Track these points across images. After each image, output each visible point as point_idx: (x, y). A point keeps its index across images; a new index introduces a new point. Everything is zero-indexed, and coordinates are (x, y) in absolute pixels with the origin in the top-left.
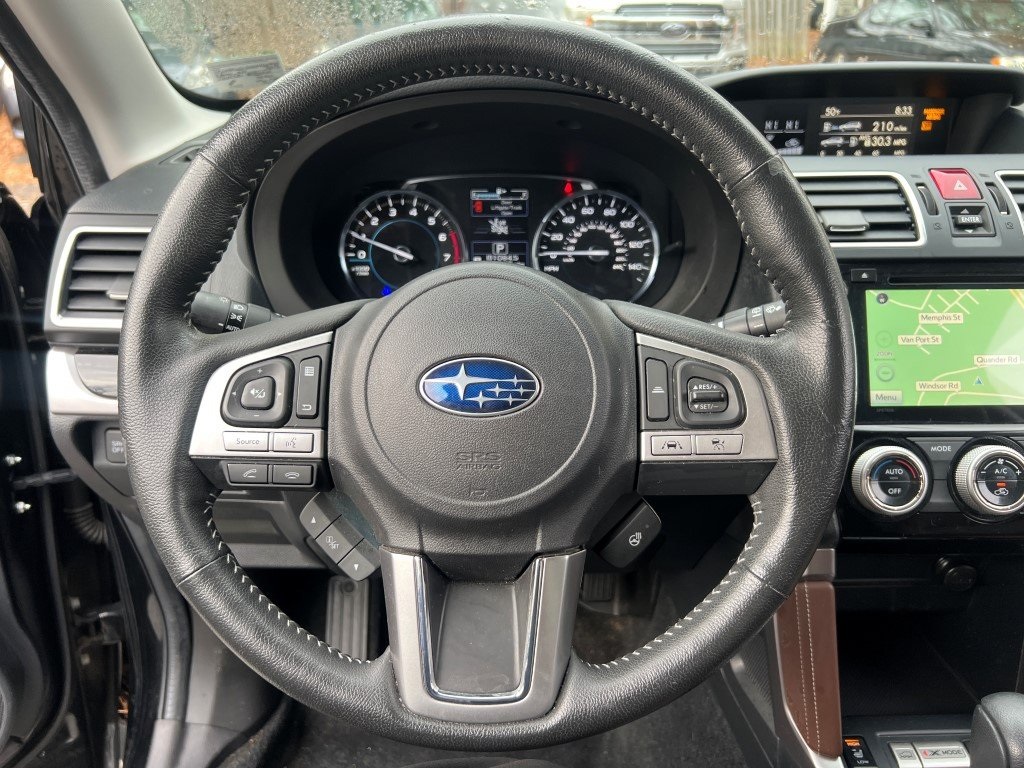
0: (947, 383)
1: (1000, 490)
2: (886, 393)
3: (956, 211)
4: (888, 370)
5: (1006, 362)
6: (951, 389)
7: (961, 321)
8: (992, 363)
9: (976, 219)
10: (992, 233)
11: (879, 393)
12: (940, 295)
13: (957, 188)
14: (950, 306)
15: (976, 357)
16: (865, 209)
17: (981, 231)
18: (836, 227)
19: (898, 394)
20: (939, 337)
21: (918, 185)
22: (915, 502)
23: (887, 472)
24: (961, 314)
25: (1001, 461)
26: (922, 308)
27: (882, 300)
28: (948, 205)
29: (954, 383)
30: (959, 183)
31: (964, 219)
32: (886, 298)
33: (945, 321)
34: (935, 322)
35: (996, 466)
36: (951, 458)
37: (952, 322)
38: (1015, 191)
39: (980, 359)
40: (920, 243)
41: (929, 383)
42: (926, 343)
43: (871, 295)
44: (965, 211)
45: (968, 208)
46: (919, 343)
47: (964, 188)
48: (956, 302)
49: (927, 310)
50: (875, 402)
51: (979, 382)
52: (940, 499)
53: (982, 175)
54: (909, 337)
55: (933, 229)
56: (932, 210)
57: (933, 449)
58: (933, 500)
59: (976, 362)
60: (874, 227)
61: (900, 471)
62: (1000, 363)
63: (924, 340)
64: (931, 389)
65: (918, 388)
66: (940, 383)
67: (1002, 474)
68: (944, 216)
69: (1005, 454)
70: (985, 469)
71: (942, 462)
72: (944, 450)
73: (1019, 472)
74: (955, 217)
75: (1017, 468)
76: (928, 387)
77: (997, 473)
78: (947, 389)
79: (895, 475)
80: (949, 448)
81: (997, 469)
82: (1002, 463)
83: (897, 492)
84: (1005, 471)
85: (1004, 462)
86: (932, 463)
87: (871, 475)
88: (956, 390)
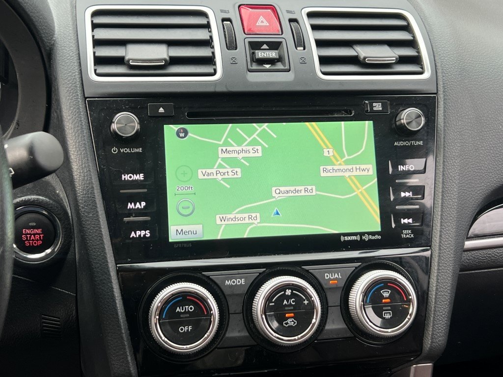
0: (246, 215)
1: (289, 320)
2: (186, 228)
3: (255, 46)
4: (186, 204)
5: (303, 193)
6: (251, 221)
7: (260, 154)
8: (290, 194)
9: (273, 54)
10: (287, 67)
11: (179, 228)
12: (239, 128)
13: (259, 23)
14: (249, 140)
15: (274, 189)
16: (171, 43)
18: (134, 60)
19: (198, 228)
20: (239, 170)
21: (223, 20)
23: (178, 309)
24: (259, 148)
25: (288, 292)
26: (221, 143)
27: (182, 135)
28: (247, 40)
29: (254, 215)
30: (261, 18)
31: (260, 54)
32: (186, 132)
33: (242, 155)
34: (235, 155)
35: (285, 297)
37: (251, 155)
38: (315, 28)
39: (278, 191)
40: (216, 78)
41: (229, 216)
42: (226, 176)
43: (170, 130)
44: (265, 46)
45: (267, 43)
46: (219, 177)
47: (266, 23)
48: (255, 136)
49: (226, 143)
50: (173, 237)
51: (278, 214)
53: (288, 12)
54: (209, 171)
55: (231, 63)
56: (231, 45)
59: (274, 194)
60: (175, 62)
61: (190, 308)
62: (297, 194)
63: (224, 174)
64: (230, 222)
65: (219, 222)
66: (239, 216)
67: (291, 305)
68: (242, 52)
69: (293, 284)
70: (273, 300)
71: (237, 295)
72: (238, 284)
73: (306, 302)
74: (252, 51)
75: (304, 298)
76: (228, 220)
77: (286, 304)
78: (247, 221)
79: (185, 312)
80: (243, 281)
81: (285, 301)
82: (290, 294)
83: (188, 330)
84: (293, 302)
85: (292, 293)
86: (227, 297)
87: (160, 315)
88: (256, 222)
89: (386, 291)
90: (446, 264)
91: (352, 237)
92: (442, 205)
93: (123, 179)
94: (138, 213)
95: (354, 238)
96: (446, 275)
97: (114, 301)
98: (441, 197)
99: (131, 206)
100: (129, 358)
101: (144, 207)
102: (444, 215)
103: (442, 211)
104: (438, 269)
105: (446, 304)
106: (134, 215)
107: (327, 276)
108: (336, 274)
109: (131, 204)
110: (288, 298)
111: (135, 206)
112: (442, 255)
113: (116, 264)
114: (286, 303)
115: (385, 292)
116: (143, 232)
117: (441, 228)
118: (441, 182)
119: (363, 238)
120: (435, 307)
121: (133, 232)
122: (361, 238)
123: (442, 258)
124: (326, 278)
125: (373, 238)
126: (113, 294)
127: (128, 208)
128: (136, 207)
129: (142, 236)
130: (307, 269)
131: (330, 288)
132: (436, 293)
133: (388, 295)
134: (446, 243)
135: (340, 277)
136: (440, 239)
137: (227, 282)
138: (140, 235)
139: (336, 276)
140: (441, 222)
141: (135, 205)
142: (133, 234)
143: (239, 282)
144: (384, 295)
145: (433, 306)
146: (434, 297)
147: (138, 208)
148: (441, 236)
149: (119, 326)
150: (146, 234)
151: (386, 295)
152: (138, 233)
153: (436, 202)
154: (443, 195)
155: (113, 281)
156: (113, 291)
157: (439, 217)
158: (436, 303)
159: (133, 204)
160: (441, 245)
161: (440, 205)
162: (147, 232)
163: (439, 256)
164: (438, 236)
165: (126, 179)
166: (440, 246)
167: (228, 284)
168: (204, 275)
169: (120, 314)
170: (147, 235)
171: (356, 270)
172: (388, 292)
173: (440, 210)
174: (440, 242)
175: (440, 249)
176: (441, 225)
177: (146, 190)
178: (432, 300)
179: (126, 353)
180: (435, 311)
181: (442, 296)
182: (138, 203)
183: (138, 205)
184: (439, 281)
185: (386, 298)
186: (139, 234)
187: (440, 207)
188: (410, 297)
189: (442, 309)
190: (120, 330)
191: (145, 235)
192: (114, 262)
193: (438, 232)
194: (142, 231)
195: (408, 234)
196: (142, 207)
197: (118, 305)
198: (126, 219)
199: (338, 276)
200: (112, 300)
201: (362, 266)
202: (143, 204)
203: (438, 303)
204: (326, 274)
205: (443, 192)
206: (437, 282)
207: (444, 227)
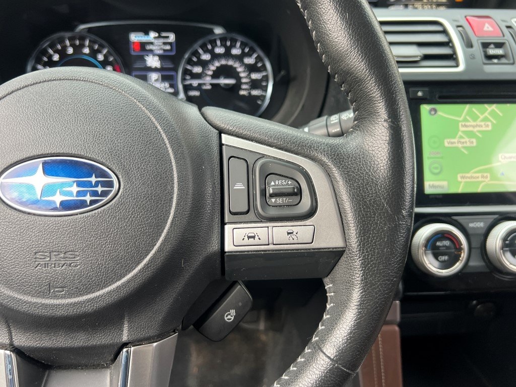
0: (480, 175)
2: (437, 183)
3: (485, 45)
4: (436, 165)
6: (483, 179)
7: (490, 128)
9: (500, 52)
10: (511, 61)
11: (431, 183)
12: (475, 108)
13: (486, 29)
14: (482, 117)
15: (500, 155)
16: (421, 44)
17: (503, 60)
19: (445, 183)
20: (474, 140)
21: (458, 26)
22: (458, 267)
23: (438, 244)
24: (490, 123)
26: (461, 119)
27: (433, 113)
28: (480, 41)
29: (485, 175)
30: (487, 25)
31: (492, 51)
32: (435, 110)
33: (478, 129)
34: (471, 129)
36: (483, 231)
37: (484, 129)
39: (503, 157)
40: (460, 69)
41: (467, 175)
42: (465, 145)
43: (425, 109)
44: (492, 46)
45: (494, 43)
46: (460, 145)
47: (491, 29)
48: (486, 114)
49: (465, 120)
50: (428, 190)
51: (503, 174)
52: (476, 263)
53: (503, 21)
54: (453, 140)
55: (470, 58)
56: (469, 44)
57: (471, 225)
58: (471, 264)
59: (500, 159)
60: (427, 57)
61: (447, 243)
63: (463, 143)
64: (468, 180)
65: (459, 179)
66: (475, 175)
68: (477, 49)
70: (508, 239)
71: (478, 234)
72: (478, 226)
74: (485, 50)
76: (467, 178)
78: (480, 179)
79: (443, 246)
80: (482, 224)
87: (426, 246)
88: (487, 180)
168: (454, 219)
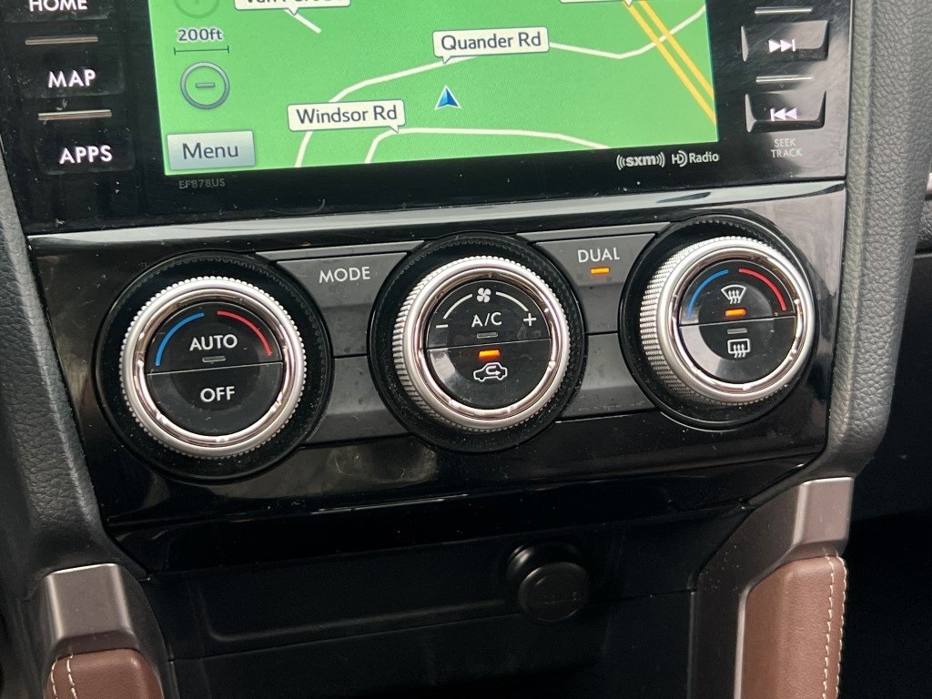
0: (368, 106)
1: (487, 368)
2: (208, 140)
4: (206, 76)
5: (515, 47)
6: (380, 122)
8: (481, 51)
11: (191, 141)
15: (438, 36)
19: (242, 139)
23: (195, 344)
25: (484, 295)
29: (388, 105)
35: (475, 307)
39: (449, 42)
41: (322, 108)
42: (311, 3)
46: (292, 6)
50: (175, 163)
51: (450, 101)
59: (439, 51)
61: (229, 341)
62: (499, 50)
64: (327, 125)
65: (295, 124)
66: (348, 108)
67: (491, 328)
69: (494, 274)
70: (445, 317)
71: (351, 308)
72: (352, 279)
73: (530, 320)
75: (526, 309)
76: (321, 118)
77: (477, 325)
78: (370, 121)
79: (214, 352)
80: (364, 273)
81: (476, 317)
82: (487, 299)
83: (224, 397)
84: (497, 319)
85: (493, 296)
86: (325, 314)
87: (148, 358)
88: (394, 124)
89: (735, 289)
90: (885, 220)
91: (644, 158)
92: (873, 71)
93: (32, 9)
94: (78, 98)
95: (649, 160)
96: (884, 250)
97: (25, 329)
98: (869, 49)
99: (56, 80)
100: (74, 475)
101: (91, 81)
102: (879, 95)
103: (873, 84)
104: (866, 234)
105: (887, 322)
106: (65, 104)
107: (584, 256)
108: (606, 251)
109: (57, 77)
110: (483, 310)
111: (68, 82)
112: (876, 198)
113: (26, 234)
114: (479, 322)
115: (731, 289)
116: (93, 152)
117: (872, 130)
118: (870, 11)
119: (673, 159)
120: (858, 329)
121: (66, 151)
122: (668, 159)
123: (876, 206)
124: (580, 261)
125: (700, 159)
126: (21, 311)
127: (50, 86)
128: (71, 85)
129: (91, 160)
130: (531, 239)
131: (591, 288)
132: (861, 295)
133: (740, 298)
134: (885, 168)
135: (616, 258)
136: (869, 156)
137: (322, 274)
138: (85, 159)
139: (607, 254)
140: (872, 113)
141: (68, 79)
142: (66, 156)
143: (355, 274)
144: (730, 298)
145: (853, 328)
146: (855, 304)
147: (76, 85)
148: (870, 149)
149: (43, 393)
150: (101, 154)
151: (734, 297)
152: (80, 152)
153: (856, 64)
154: (874, 44)
155: (18, 276)
156: (20, 303)
157: (867, 102)
158: (860, 319)
159: (61, 76)
160: (873, 172)
161: (867, 69)
162: (104, 148)
163: (868, 201)
164: (865, 150)
165: (41, 9)
166: (869, 174)
167: (327, 280)
168: (262, 259)
169: (41, 360)
170: (103, 158)
171: (658, 241)
172: (741, 290)
173: (867, 84)
174: (869, 165)
175: (869, 183)
176: (872, 122)
177: (94, 39)
178: (850, 313)
179: (64, 460)
180: (858, 339)
181: (877, 301)
182: (75, 74)
183: (75, 78)
184: (868, 264)
185: (735, 307)
186: (84, 154)
187: (868, 75)
188: (796, 302)
189: (877, 334)
190: (46, 402)
191: (97, 158)
192: (18, 226)
193: (864, 139)
194: (90, 148)
195: (789, 149)
196: (88, 84)
197: (36, 339)
198: (45, 116)
199: (613, 256)
200: (18, 326)
201: (672, 230)
202: (90, 75)
203: (867, 320)
204: (579, 252)
205: (874, 36)
206: (864, 266)
207: (879, 128)
